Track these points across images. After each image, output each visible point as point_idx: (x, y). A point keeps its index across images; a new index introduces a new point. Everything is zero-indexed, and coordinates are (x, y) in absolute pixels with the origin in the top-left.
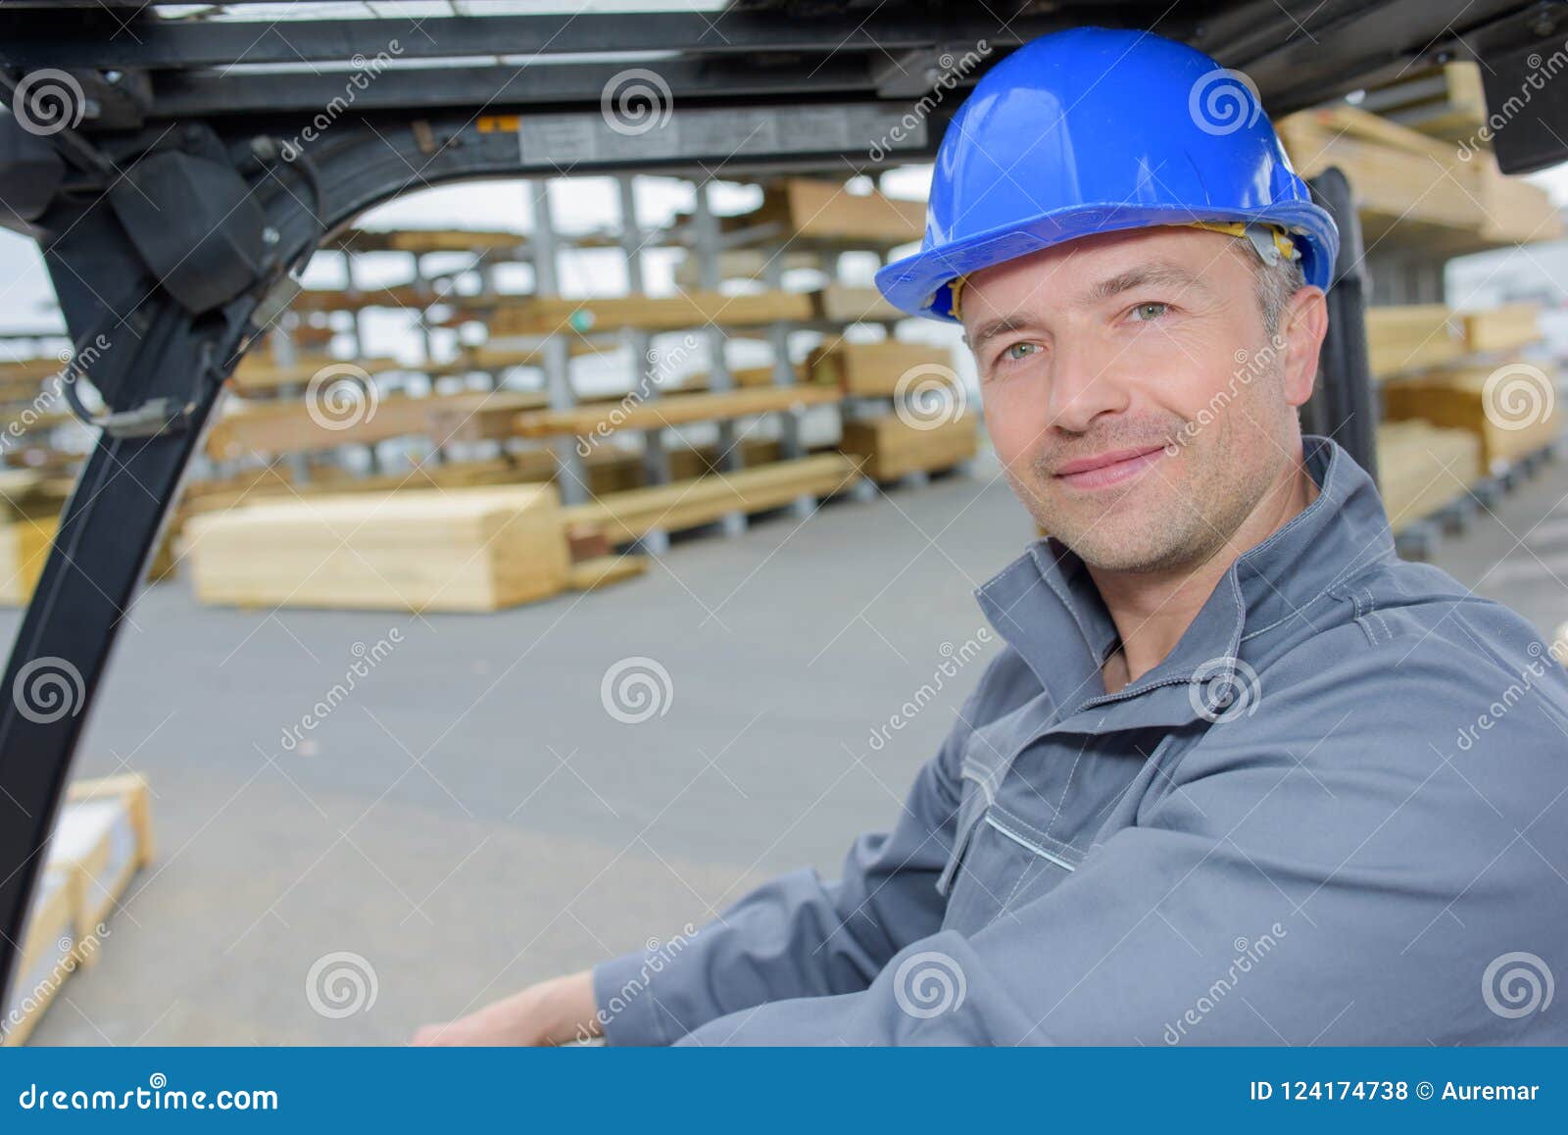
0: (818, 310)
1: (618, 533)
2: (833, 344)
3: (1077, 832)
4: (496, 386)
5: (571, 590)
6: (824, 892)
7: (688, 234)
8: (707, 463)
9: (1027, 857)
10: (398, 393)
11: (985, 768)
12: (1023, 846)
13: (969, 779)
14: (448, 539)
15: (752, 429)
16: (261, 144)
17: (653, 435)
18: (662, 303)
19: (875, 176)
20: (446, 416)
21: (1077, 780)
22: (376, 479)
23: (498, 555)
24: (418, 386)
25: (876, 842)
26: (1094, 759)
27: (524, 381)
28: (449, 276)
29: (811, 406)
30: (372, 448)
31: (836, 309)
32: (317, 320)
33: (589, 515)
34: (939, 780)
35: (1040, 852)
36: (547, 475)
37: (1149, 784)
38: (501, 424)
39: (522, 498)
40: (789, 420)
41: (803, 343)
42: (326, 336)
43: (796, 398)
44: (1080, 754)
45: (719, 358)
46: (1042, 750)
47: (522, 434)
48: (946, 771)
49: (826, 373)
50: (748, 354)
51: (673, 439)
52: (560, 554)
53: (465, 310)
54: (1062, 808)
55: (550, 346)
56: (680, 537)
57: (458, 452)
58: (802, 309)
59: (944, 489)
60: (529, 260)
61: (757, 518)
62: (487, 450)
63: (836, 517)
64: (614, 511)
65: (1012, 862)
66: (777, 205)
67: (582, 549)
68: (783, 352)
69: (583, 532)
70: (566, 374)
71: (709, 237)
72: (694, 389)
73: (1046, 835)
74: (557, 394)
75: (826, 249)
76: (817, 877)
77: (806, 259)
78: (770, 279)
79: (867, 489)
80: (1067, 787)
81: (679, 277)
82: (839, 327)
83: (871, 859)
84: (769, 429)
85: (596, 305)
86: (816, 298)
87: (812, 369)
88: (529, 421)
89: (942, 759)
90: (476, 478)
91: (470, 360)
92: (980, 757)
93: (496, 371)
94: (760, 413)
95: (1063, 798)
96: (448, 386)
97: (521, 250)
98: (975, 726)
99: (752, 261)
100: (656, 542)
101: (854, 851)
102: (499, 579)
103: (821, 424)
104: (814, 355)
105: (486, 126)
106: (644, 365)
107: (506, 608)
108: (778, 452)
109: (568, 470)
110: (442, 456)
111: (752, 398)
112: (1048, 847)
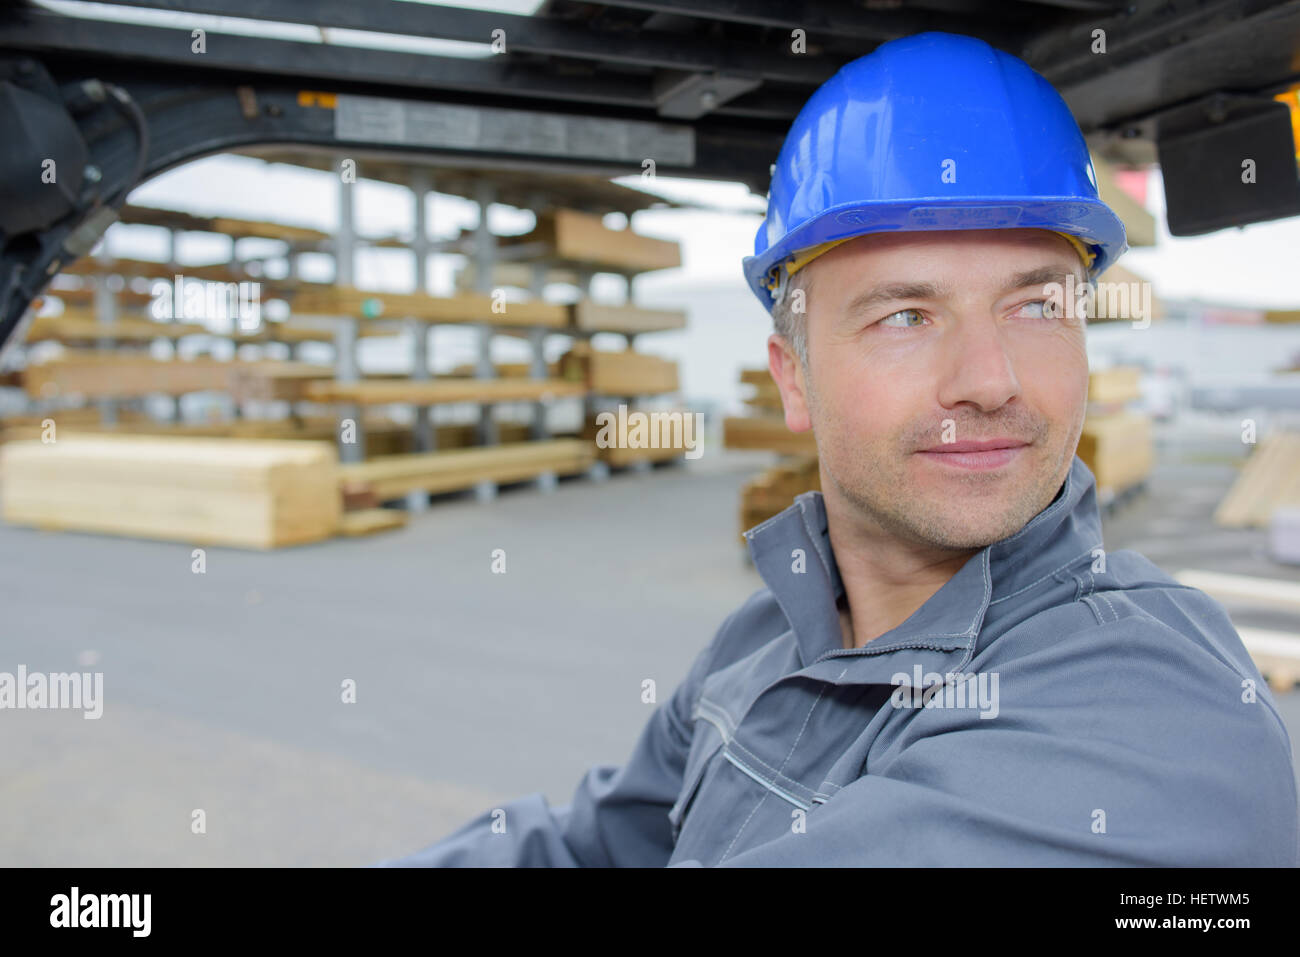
0: (571, 321)
1: (386, 491)
2: (581, 348)
3: (807, 773)
4: (293, 357)
5: (339, 536)
6: (552, 819)
7: (470, 245)
8: (468, 438)
9: (761, 792)
10: (205, 356)
11: (721, 709)
12: (757, 782)
13: (703, 719)
14: (236, 483)
15: (509, 414)
16: (93, 88)
17: (423, 411)
18: (441, 301)
19: (629, 215)
20: (244, 378)
21: (811, 725)
22: (177, 426)
23: (279, 502)
24: (223, 351)
25: (606, 775)
26: (829, 705)
27: (316, 355)
28: (261, 260)
29: (559, 398)
30: (177, 398)
31: (587, 319)
32: (139, 285)
33: (362, 474)
34: (670, 721)
35: (773, 789)
36: (330, 436)
37: (881, 730)
38: (293, 389)
39: (306, 453)
40: (540, 409)
41: (557, 346)
42: (146, 299)
43: (547, 391)
44: (817, 700)
45: (485, 351)
46: (782, 693)
47: (311, 399)
48: (678, 713)
49: (574, 371)
50: (511, 350)
51: (440, 416)
52: (333, 504)
53: (272, 290)
54: (796, 748)
55: (343, 328)
56: (439, 499)
57: (254, 410)
58: (559, 317)
59: (665, 477)
60: (332, 252)
61: (505, 488)
62: (278, 411)
63: (573, 492)
64: (385, 472)
65: (746, 796)
66: (545, 230)
67: (353, 501)
68: (539, 351)
69: (355, 488)
70: (353, 352)
71: (487, 250)
72: (462, 375)
73: (780, 773)
74: (344, 368)
75: (582, 270)
76: (546, 803)
77: (565, 275)
78: (535, 289)
79: (599, 472)
80: (803, 730)
81: (459, 281)
82: (588, 336)
83: (604, 790)
84: (522, 415)
85: (386, 297)
86: (571, 309)
87: (564, 367)
88: (318, 389)
89: (675, 702)
90: (267, 433)
91: (271, 332)
92: (716, 699)
93: (293, 344)
94: (516, 400)
95: (798, 740)
96: (250, 353)
97: (325, 243)
98: (710, 672)
99: (520, 273)
100: (418, 501)
101: (585, 782)
102: (279, 522)
103: (566, 414)
104: (566, 359)
105: (306, 99)
106: (422, 350)
107: (282, 546)
108: (528, 434)
109: (349, 434)
110: (239, 413)
111: (510, 387)
112: (781, 784)
